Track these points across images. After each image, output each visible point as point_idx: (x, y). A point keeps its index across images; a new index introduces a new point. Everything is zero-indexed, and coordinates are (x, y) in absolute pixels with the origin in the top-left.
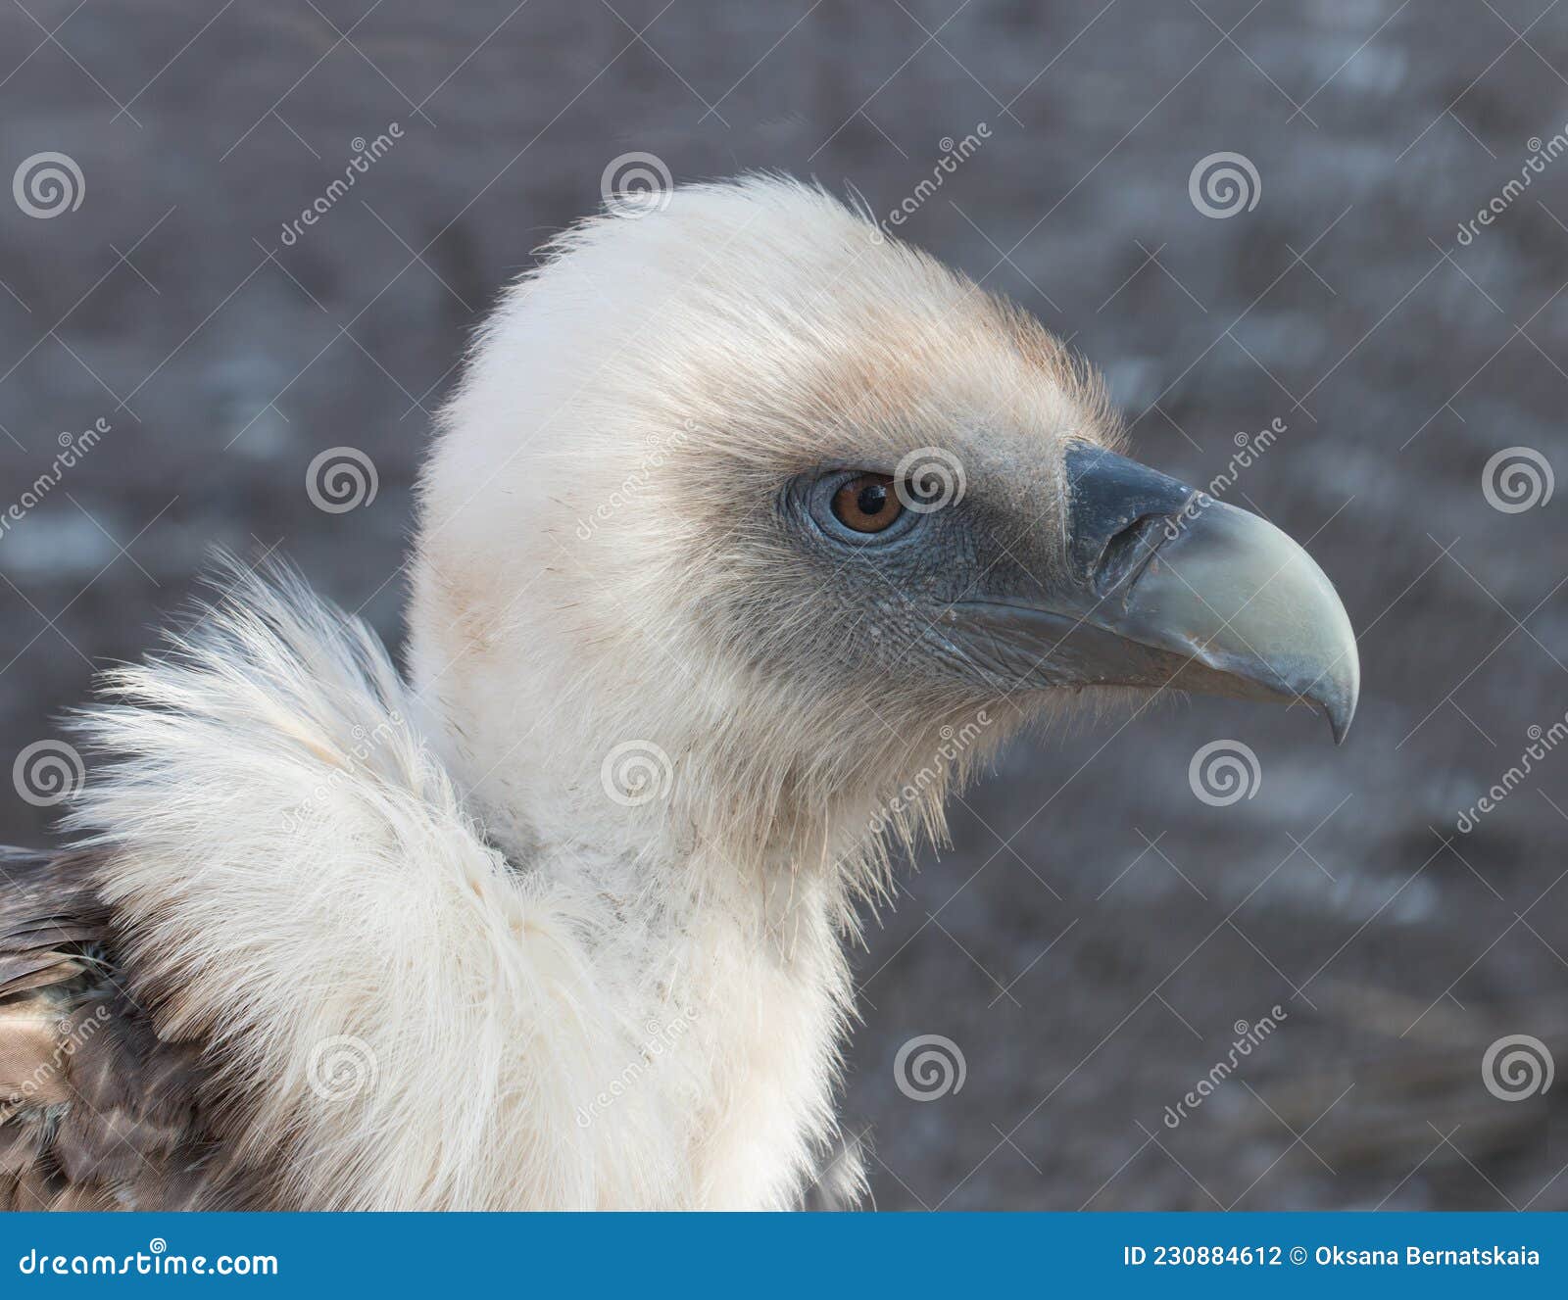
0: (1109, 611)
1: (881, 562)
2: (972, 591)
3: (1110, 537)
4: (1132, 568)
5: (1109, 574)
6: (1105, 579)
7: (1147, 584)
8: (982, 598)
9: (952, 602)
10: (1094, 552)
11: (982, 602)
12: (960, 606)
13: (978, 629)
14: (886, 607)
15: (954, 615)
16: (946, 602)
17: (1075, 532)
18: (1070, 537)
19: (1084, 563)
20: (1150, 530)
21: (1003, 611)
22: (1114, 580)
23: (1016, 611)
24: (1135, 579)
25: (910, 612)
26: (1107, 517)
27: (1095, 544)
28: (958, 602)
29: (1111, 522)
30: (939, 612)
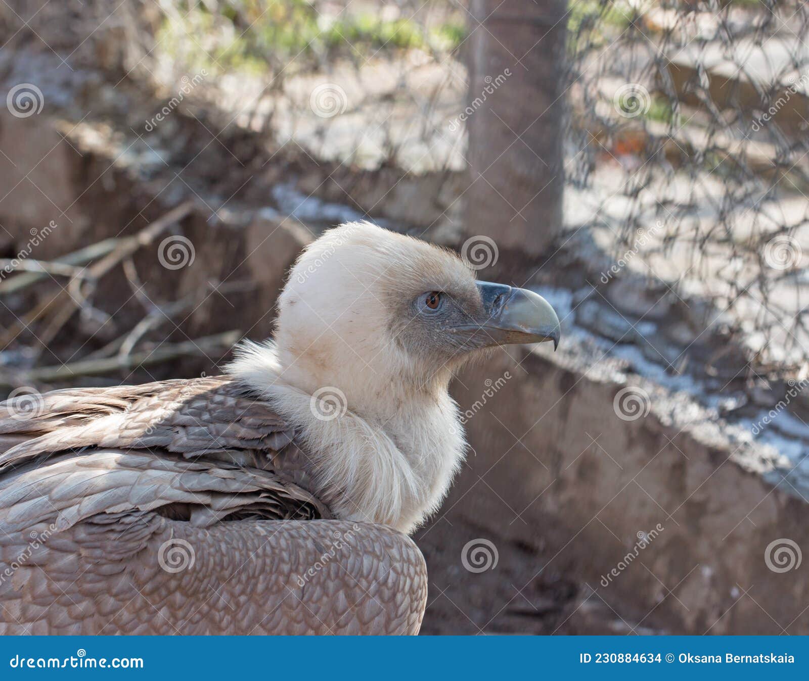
0: (497, 321)
2: (459, 323)
3: (494, 301)
4: (501, 308)
7: (506, 312)
8: (461, 324)
10: (490, 306)
11: (462, 326)
12: (456, 328)
13: (460, 334)
15: (454, 331)
16: (452, 327)
17: (484, 302)
20: (503, 298)
21: (467, 327)
22: (497, 313)
23: (471, 327)
24: (502, 312)
25: (444, 331)
26: (491, 296)
27: (490, 304)
29: (492, 297)
30: (451, 330)
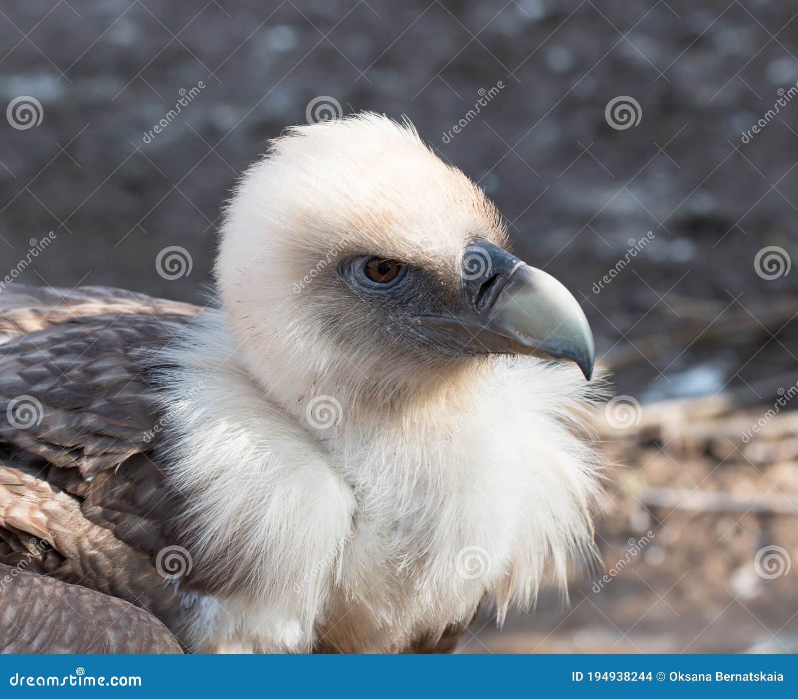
1: (387, 296)
2: (428, 311)
3: (481, 284)
5: (482, 301)
6: (480, 304)
7: (497, 307)
8: (431, 313)
9: (419, 315)
10: (475, 291)
11: (432, 315)
12: (422, 318)
13: (432, 328)
14: (391, 317)
15: (419, 322)
16: (416, 315)
18: (465, 285)
19: (471, 296)
20: (498, 281)
21: (441, 320)
22: (484, 304)
23: (447, 320)
24: (492, 304)
25: (402, 320)
28: (422, 316)
30: (413, 320)
